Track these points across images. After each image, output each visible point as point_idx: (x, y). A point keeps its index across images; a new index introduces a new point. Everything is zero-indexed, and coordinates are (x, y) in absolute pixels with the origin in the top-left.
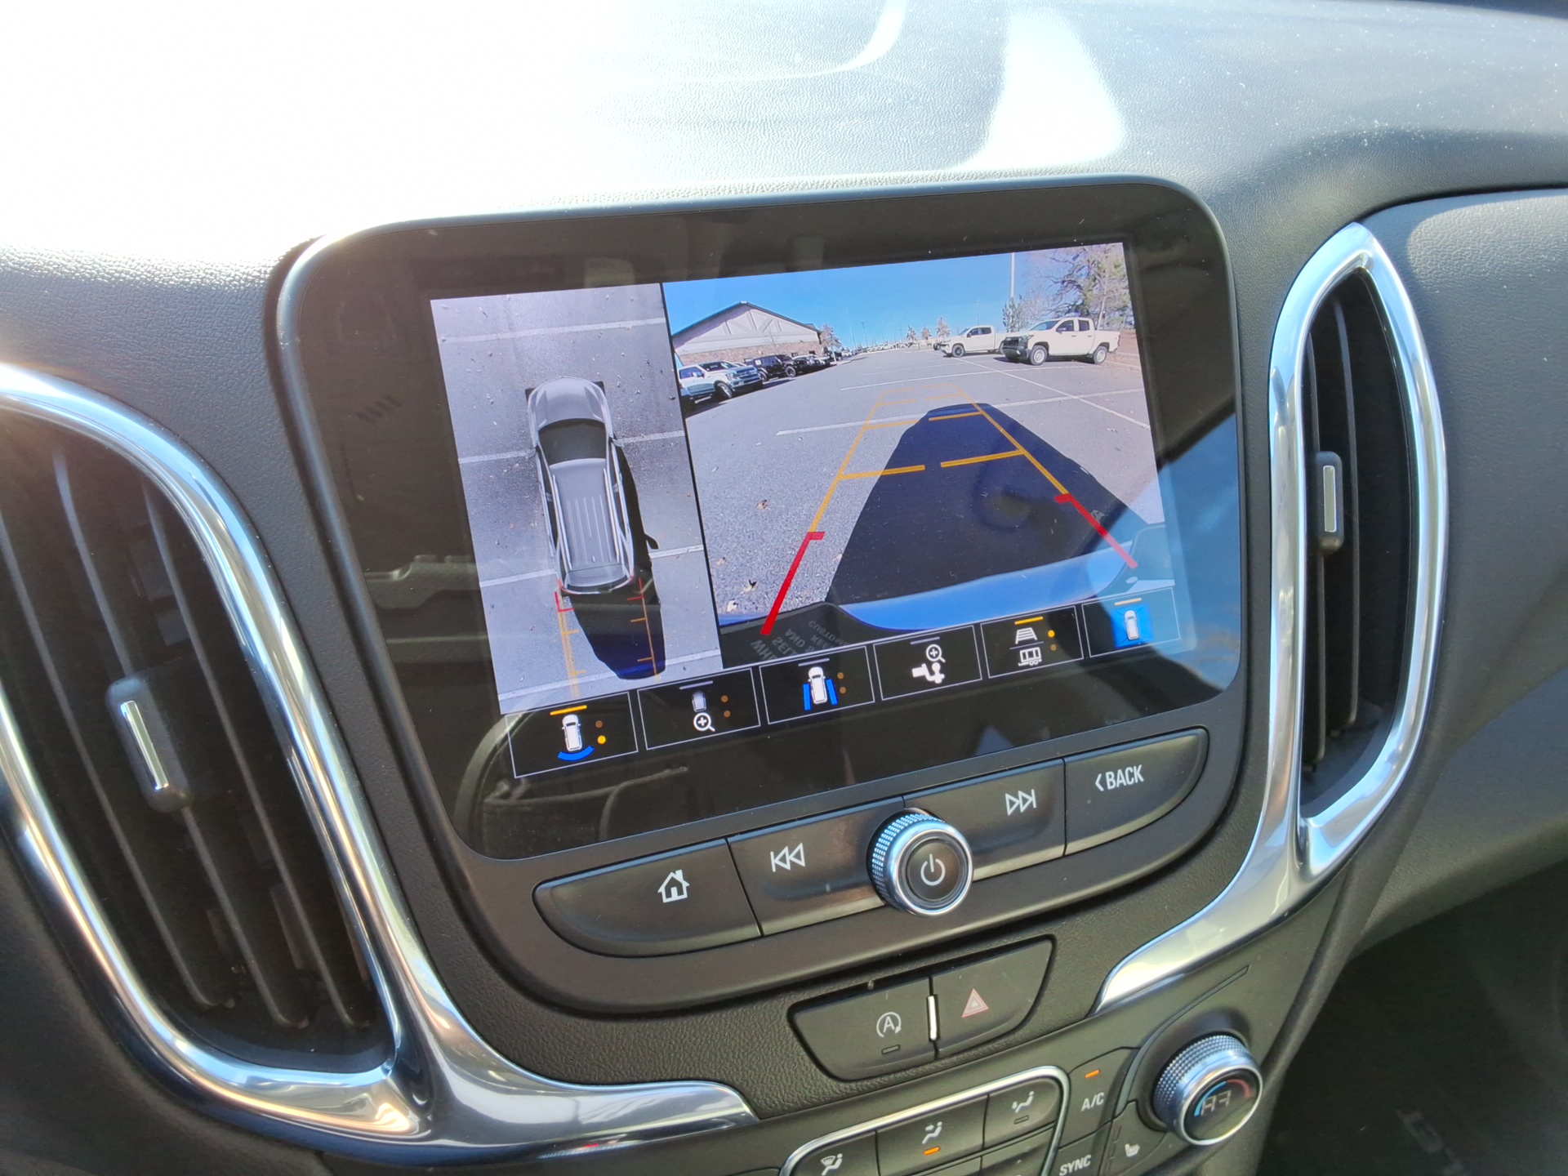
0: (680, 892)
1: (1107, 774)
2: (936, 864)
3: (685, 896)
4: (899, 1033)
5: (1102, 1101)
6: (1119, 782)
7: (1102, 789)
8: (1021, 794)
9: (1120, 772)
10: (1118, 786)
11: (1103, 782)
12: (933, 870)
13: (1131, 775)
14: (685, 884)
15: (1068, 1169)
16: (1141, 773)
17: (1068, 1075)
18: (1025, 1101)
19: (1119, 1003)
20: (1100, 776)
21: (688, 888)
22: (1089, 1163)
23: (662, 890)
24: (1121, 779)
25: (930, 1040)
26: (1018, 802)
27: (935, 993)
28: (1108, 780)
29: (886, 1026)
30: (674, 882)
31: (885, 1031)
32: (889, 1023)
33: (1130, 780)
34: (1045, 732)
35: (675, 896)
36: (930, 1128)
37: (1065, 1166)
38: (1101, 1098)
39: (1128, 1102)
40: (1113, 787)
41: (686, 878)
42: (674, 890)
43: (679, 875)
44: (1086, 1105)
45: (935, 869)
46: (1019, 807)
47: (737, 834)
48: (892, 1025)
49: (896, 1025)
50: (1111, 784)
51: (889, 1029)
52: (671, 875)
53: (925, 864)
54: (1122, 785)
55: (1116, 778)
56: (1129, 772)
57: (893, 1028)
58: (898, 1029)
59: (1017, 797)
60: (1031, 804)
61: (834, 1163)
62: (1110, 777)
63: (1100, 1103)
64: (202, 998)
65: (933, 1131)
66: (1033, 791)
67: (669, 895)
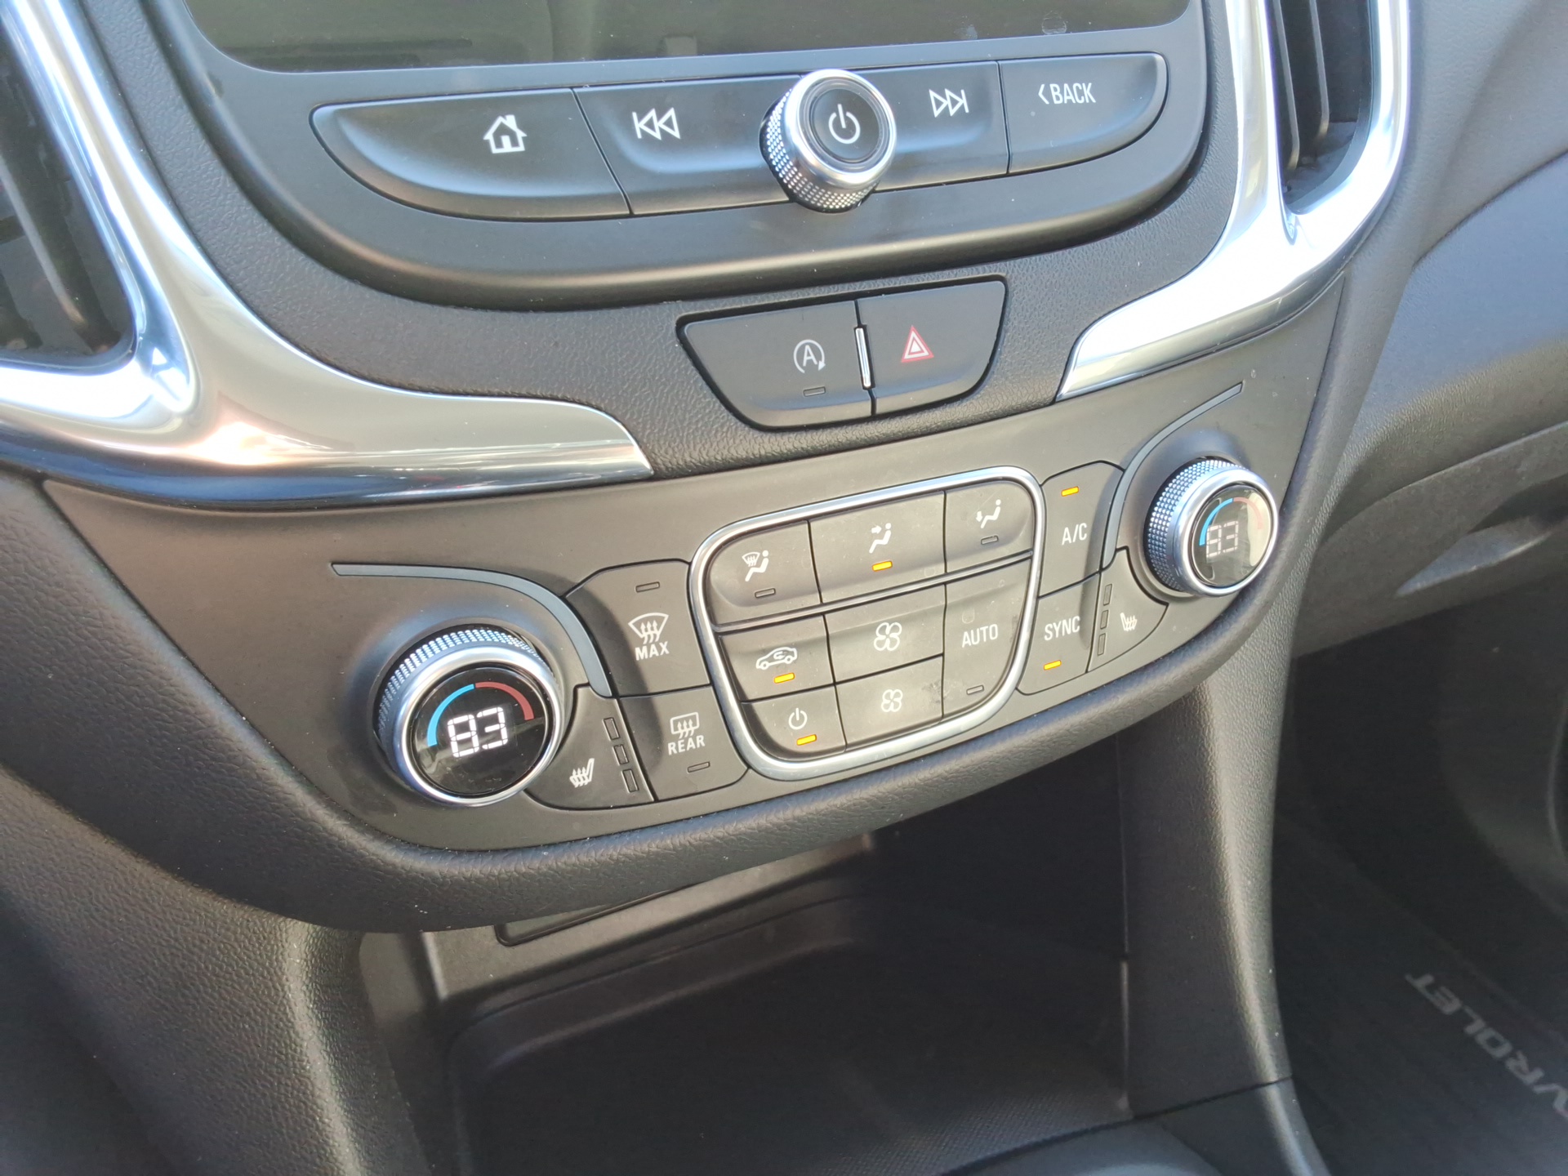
0: (514, 143)
1: (1052, 86)
2: (847, 118)
3: (521, 148)
4: (823, 369)
5: (1086, 535)
6: (1066, 98)
7: (1047, 102)
8: (948, 93)
9: (1066, 86)
10: (1066, 102)
11: (1047, 93)
12: (844, 125)
13: (1081, 93)
14: (520, 135)
15: (1053, 630)
16: (1092, 93)
17: (1040, 486)
18: (992, 512)
20: (1043, 86)
21: (524, 138)
22: (1078, 628)
23: (489, 136)
24: (1068, 95)
25: (864, 388)
26: (946, 103)
27: (864, 323)
28: (1054, 94)
29: (806, 358)
30: (503, 130)
31: (805, 364)
32: (809, 355)
33: (1080, 99)
34: (971, 30)
35: (507, 147)
36: (877, 530)
37: (1050, 625)
38: (1084, 530)
39: (1117, 550)
40: (1060, 102)
41: (521, 126)
42: (506, 140)
43: (510, 121)
44: (1066, 538)
45: (846, 124)
46: (947, 108)
47: (585, 85)
48: (812, 357)
49: (819, 358)
50: (1058, 98)
51: (810, 362)
52: (500, 120)
53: (833, 116)
54: (1070, 101)
55: (1062, 92)
56: (1077, 88)
57: (815, 362)
58: (822, 365)
59: (945, 97)
60: (962, 107)
62: (1055, 90)
63: (1084, 538)
65: (881, 536)
66: (963, 92)
67: (499, 144)
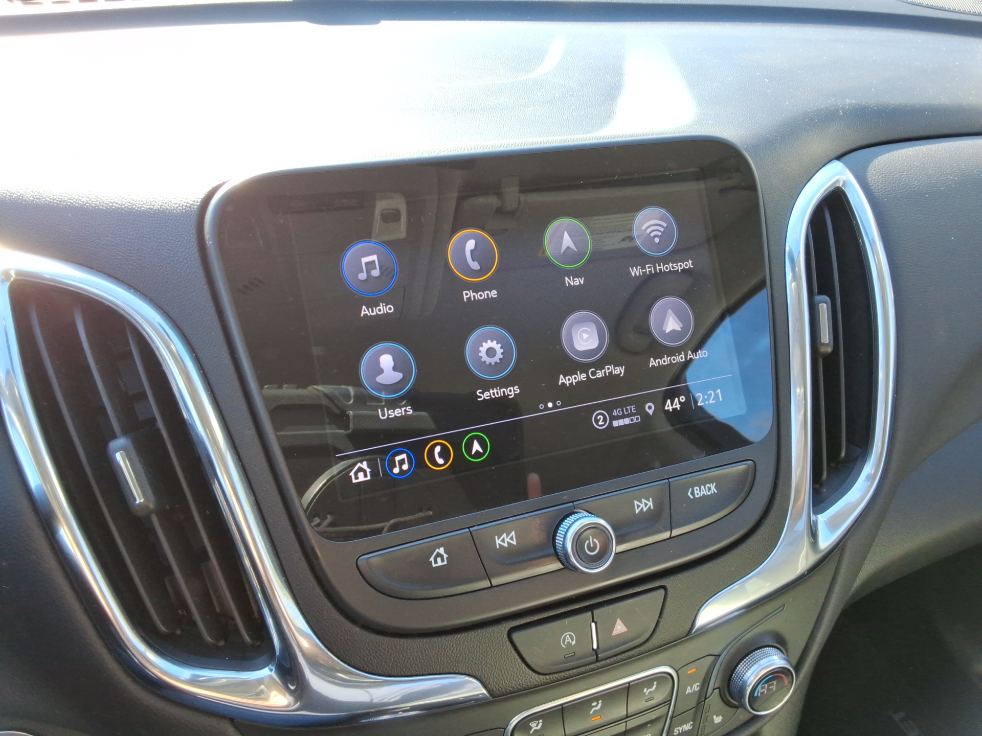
0: (443, 561)
1: (695, 488)
2: (594, 542)
3: (445, 563)
4: (575, 645)
5: (698, 688)
6: (702, 493)
7: (692, 497)
8: (643, 501)
9: (702, 487)
10: (702, 495)
11: (693, 493)
12: (592, 546)
13: (709, 489)
14: (445, 556)
15: (679, 730)
16: (715, 487)
17: (677, 672)
18: (651, 688)
19: (706, 627)
20: (690, 489)
21: (447, 558)
22: (692, 727)
23: (432, 559)
24: (703, 491)
25: (593, 649)
26: (642, 505)
27: (595, 621)
28: (696, 492)
29: (566, 641)
30: (439, 555)
31: (566, 643)
32: (568, 639)
33: (709, 492)
34: (657, 463)
35: (440, 563)
36: (594, 704)
37: (677, 728)
38: (698, 686)
39: (714, 689)
40: (699, 496)
41: (446, 552)
42: (439, 559)
43: (441, 550)
44: (689, 690)
45: (593, 545)
46: (642, 508)
47: (475, 526)
48: (570, 640)
49: (572, 640)
50: (698, 494)
51: (568, 643)
52: (437, 550)
53: (588, 541)
54: (704, 495)
55: (700, 491)
56: (708, 487)
57: (571, 642)
58: (574, 643)
59: (642, 503)
60: (650, 507)
61: (537, 726)
62: (697, 490)
63: (697, 689)
64: (163, 628)
65: (596, 706)
66: (651, 499)
67: (436, 562)
